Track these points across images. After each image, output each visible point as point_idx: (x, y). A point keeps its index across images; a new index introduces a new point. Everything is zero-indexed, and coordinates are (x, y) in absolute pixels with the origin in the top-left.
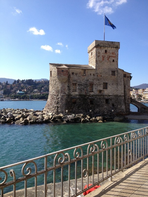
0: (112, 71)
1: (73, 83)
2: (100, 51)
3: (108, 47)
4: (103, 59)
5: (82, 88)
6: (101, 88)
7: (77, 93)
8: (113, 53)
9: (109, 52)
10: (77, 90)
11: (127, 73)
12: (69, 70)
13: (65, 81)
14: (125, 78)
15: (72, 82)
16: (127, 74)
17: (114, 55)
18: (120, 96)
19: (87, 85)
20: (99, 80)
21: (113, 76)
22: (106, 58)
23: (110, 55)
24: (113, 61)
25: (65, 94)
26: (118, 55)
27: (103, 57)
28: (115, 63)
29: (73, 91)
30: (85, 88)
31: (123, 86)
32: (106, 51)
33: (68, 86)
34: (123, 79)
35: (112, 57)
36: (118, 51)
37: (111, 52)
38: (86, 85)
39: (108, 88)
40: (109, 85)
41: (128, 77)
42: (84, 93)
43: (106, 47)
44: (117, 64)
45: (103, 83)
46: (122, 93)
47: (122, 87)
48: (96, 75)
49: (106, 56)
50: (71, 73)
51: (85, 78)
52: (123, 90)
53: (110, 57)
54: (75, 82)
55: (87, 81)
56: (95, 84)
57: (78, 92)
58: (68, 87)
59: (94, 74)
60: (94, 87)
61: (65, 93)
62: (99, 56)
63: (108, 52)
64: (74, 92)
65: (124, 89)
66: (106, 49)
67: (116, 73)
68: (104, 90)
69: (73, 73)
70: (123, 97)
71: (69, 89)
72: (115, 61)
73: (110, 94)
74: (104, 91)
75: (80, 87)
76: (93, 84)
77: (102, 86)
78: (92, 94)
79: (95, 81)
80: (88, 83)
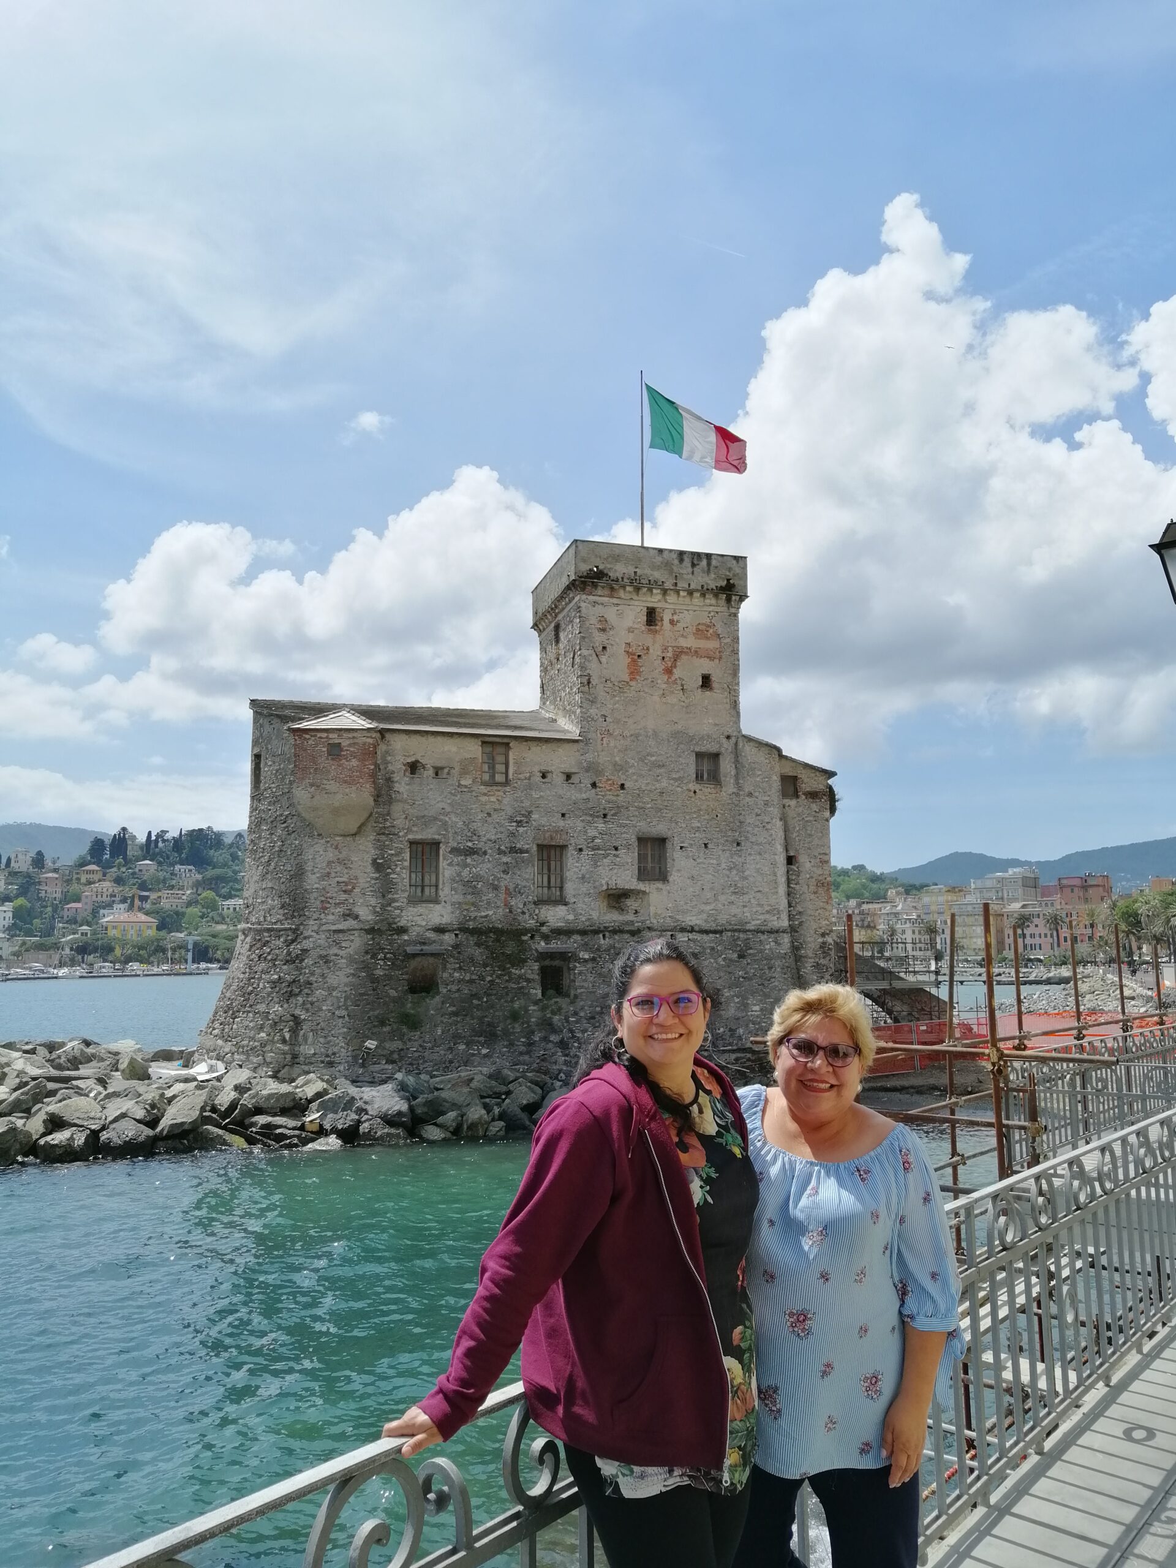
0: (699, 755)
1: (419, 837)
2: (611, 614)
3: (665, 592)
4: (634, 671)
5: (478, 878)
6: (626, 878)
7: (441, 914)
8: (701, 632)
9: (672, 622)
10: (445, 892)
11: (807, 766)
12: (382, 748)
13: (353, 828)
14: (793, 803)
15: (409, 830)
16: (803, 775)
17: (713, 644)
18: (758, 931)
19: (522, 851)
20: (605, 816)
21: (707, 791)
22: (653, 665)
23: (684, 643)
24: (706, 682)
25: (351, 923)
26: (736, 640)
27: (635, 658)
28: (718, 695)
29: (413, 901)
30: (505, 872)
31: (781, 859)
32: (652, 617)
33: (374, 861)
34: (775, 811)
35: (696, 653)
36: (735, 615)
37: (687, 619)
38: (513, 850)
39: (673, 877)
40: (677, 854)
41: (813, 795)
42: (493, 914)
43: (650, 590)
44: (735, 705)
45: (633, 840)
46: (774, 911)
47: (774, 864)
48: (587, 782)
49: (656, 652)
50: (397, 765)
51: (505, 801)
52: (782, 889)
53: (679, 653)
54: (429, 834)
55: (519, 823)
56: (581, 842)
57: (449, 908)
58: (378, 866)
59: (568, 777)
60: (574, 866)
61: (356, 917)
62: (604, 648)
63: (667, 617)
64: (421, 909)
65: (789, 881)
66: (654, 600)
67: (726, 766)
68: (641, 886)
69: (414, 767)
70: (786, 939)
71: (385, 888)
72: (715, 685)
73: (692, 919)
74: (644, 893)
75: (466, 865)
76: (563, 848)
77: (629, 858)
78: (556, 916)
79: (575, 824)
80: (527, 840)
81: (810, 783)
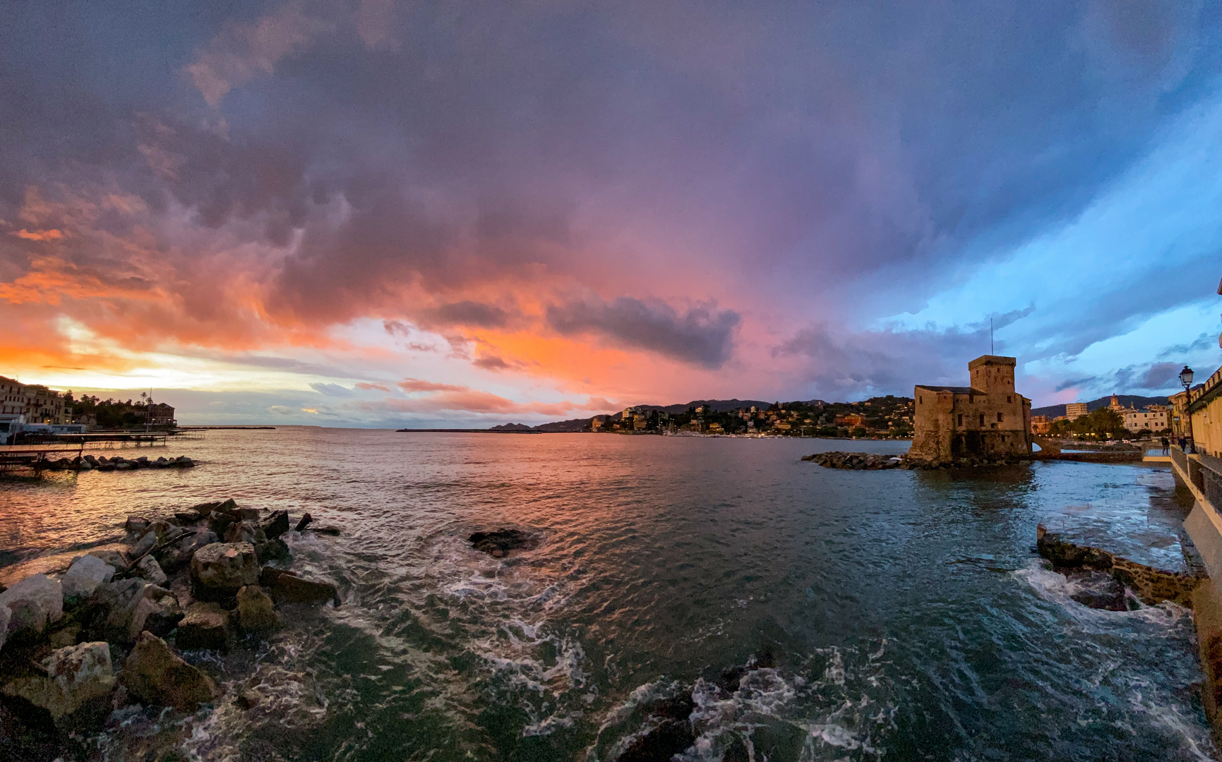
0: (1008, 398)
1: (960, 414)
2: (991, 370)
3: (1001, 365)
4: (996, 380)
5: (969, 422)
6: (995, 421)
7: (963, 428)
8: (1007, 373)
9: (1003, 372)
10: (964, 423)
11: (1026, 397)
12: (953, 397)
14: (1024, 406)
15: (958, 412)
17: (1009, 376)
18: (1019, 431)
19: (977, 416)
20: (991, 409)
21: (1009, 404)
22: (999, 379)
23: (1005, 375)
24: (1009, 383)
25: (948, 430)
26: (1014, 375)
27: (996, 378)
28: (1010, 385)
30: (974, 420)
31: (1022, 417)
32: (998, 370)
33: (952, 418)
34: (1021, 408)
35: (1007, 377)
36: (1014, 369)
37: (1005, 370)
38: (975, 416)
39: (1003, 421)
40: (1004, 417)
41: (1027, 404)
42: (972, 428)
43: (999, 365)
44: (1014, 387)
45: (996, 414)
46: (1021, 426)
49: (999, 377)
50: (955, 400)
52: (1023, 423)
53: (1004, 377)
55: (976, 411)
56: (987, 414)
57: (965, 427)
58: (953, 420)
59: (984, 401)
60: (986, 419)
62: (990, 377)
63: (1001, 370)
64: (960, 427)
65: (1024, 421)
66: (1000, 367)
67: (1012, 399)
68: (998, 423)
70: (1023, 432)
71: (954, 423)
73: (1008, 429)
75: (967, 419)
76: (984, 416)
77: (996, 417)
78: (983, 428)
79: (986, 411)
80: (978, 414)
81: (1027, 402)
